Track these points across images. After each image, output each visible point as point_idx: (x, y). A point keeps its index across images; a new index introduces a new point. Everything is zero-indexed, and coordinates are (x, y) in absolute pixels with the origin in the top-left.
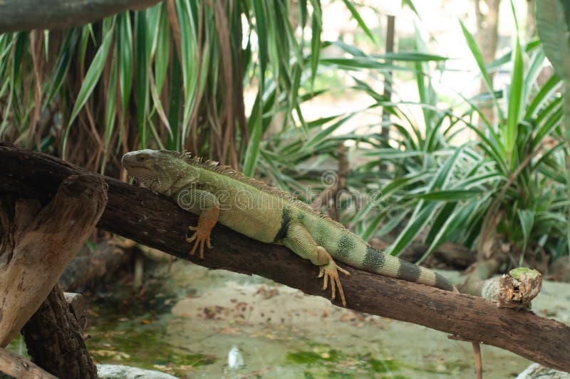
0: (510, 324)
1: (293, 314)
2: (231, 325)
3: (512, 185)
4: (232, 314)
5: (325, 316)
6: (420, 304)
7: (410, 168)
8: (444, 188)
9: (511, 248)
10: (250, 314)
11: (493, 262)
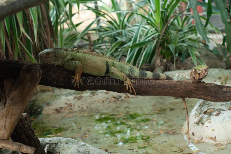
0: (197, 88)
1: (91, 104)
2: (68, 114)
3: (163, 36)
4: (67, 109)
5: (103, 102)
6: (164, 87)
7: (117, 38)
8: (137, 42)
9: (167, 60)
10: (74, 108)
11: (162, 67)
